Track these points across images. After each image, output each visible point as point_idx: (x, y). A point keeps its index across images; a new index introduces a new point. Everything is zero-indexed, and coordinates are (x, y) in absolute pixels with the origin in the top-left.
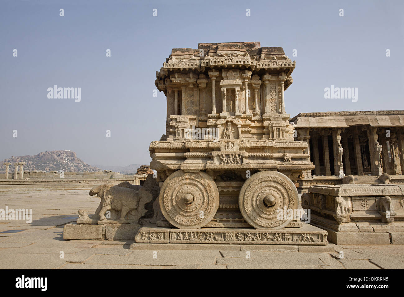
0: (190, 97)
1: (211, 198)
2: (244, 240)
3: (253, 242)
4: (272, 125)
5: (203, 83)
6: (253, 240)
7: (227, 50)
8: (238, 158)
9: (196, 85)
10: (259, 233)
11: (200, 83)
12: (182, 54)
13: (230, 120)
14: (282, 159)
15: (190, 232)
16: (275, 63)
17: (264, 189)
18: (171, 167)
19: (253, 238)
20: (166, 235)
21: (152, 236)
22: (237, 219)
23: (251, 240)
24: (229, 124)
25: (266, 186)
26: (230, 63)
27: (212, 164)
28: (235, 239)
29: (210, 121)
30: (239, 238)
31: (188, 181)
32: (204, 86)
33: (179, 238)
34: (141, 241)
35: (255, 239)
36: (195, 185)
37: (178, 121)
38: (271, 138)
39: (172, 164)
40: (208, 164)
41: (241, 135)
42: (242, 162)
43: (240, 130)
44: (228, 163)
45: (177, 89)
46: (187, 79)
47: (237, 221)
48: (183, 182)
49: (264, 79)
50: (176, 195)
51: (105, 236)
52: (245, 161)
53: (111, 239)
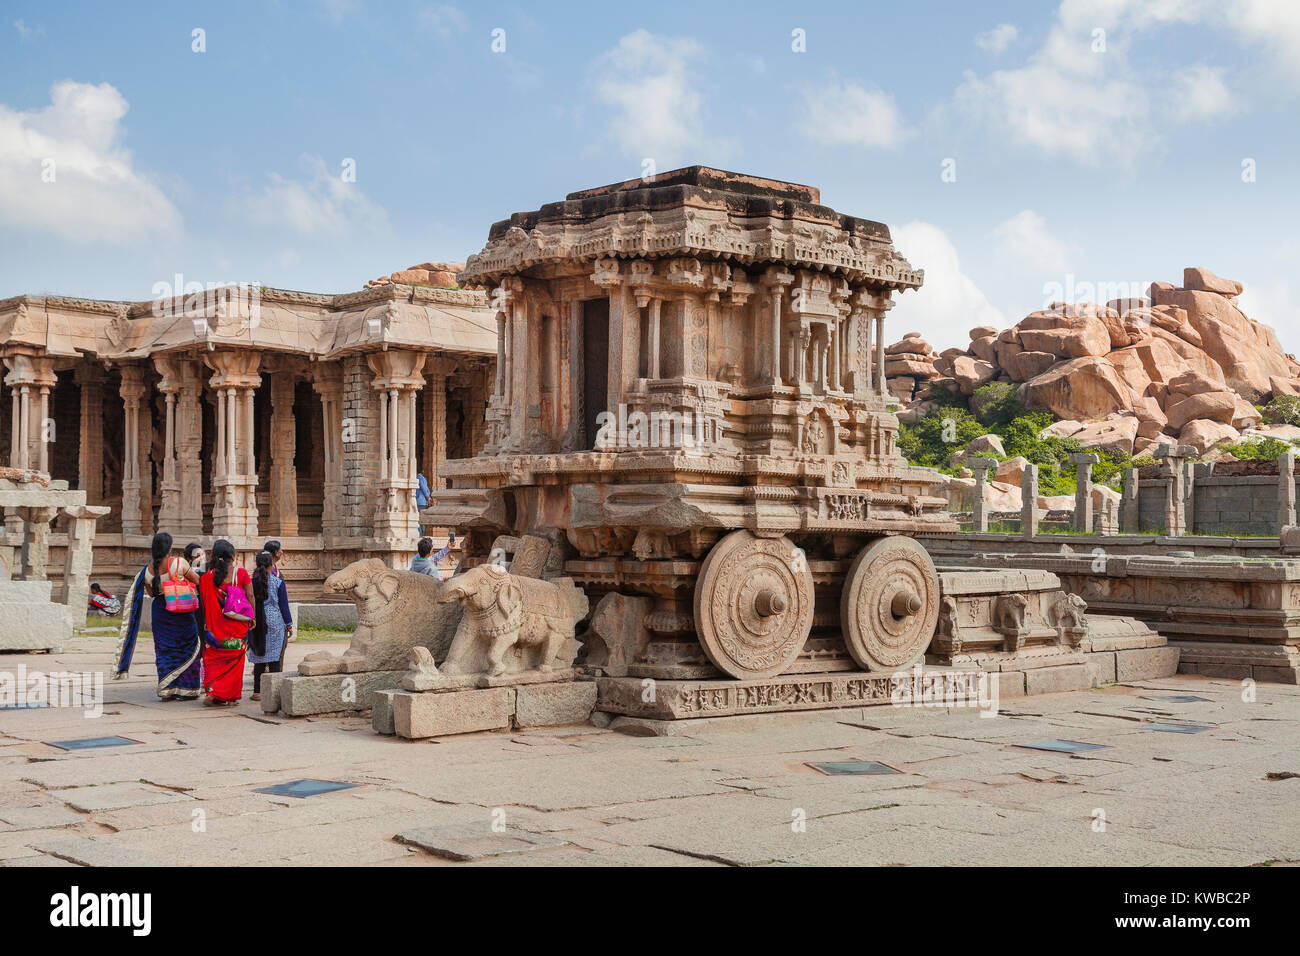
0: (700, 326)
1: (803, 603)
2: (861, 696)
3: (875, 701)
4: (878, 423)
5: (743, 294)
6: (874, 696)
7: (809, 219)
8: (859, 506)
9: (726, 295)
10: (884, 680)
11: (737, 295)
12: (703, 204)
13: (820, 406)
14: (907, 508)
15: (772, 684)
16: (890, 270)
17: (892, 577)
18: (727, 522)
19: (874, 693)
20: (730, 694)
21: (704, 700)
22: (823, 652)
23: (871, 695)
24: (817, 414)
25: (897, 572)
26: (829, 261)
27: (816, 517)
28: (848, 697)
29: (777, 403)
30: (853, 692)
31: (760, 559)
32: (740, 301)
33: (751, 702)
34: (685, 715)
35: (878, 694)
36: (775, 569)
37: (700, 395)
38: (873, 455)
39: (728, 515)
40: (809, 518)
41: (839, 446)
42: (866, 515)
43: (839, 430)
44: (842, 516)
45: (662, 297)
46: (716, 280)
47: (824, 656)
48: (751, 562)
49: (858, 303)
50: (739, 595)
51: (513, 719)
52: (871, 513)
53: (529, 725)
